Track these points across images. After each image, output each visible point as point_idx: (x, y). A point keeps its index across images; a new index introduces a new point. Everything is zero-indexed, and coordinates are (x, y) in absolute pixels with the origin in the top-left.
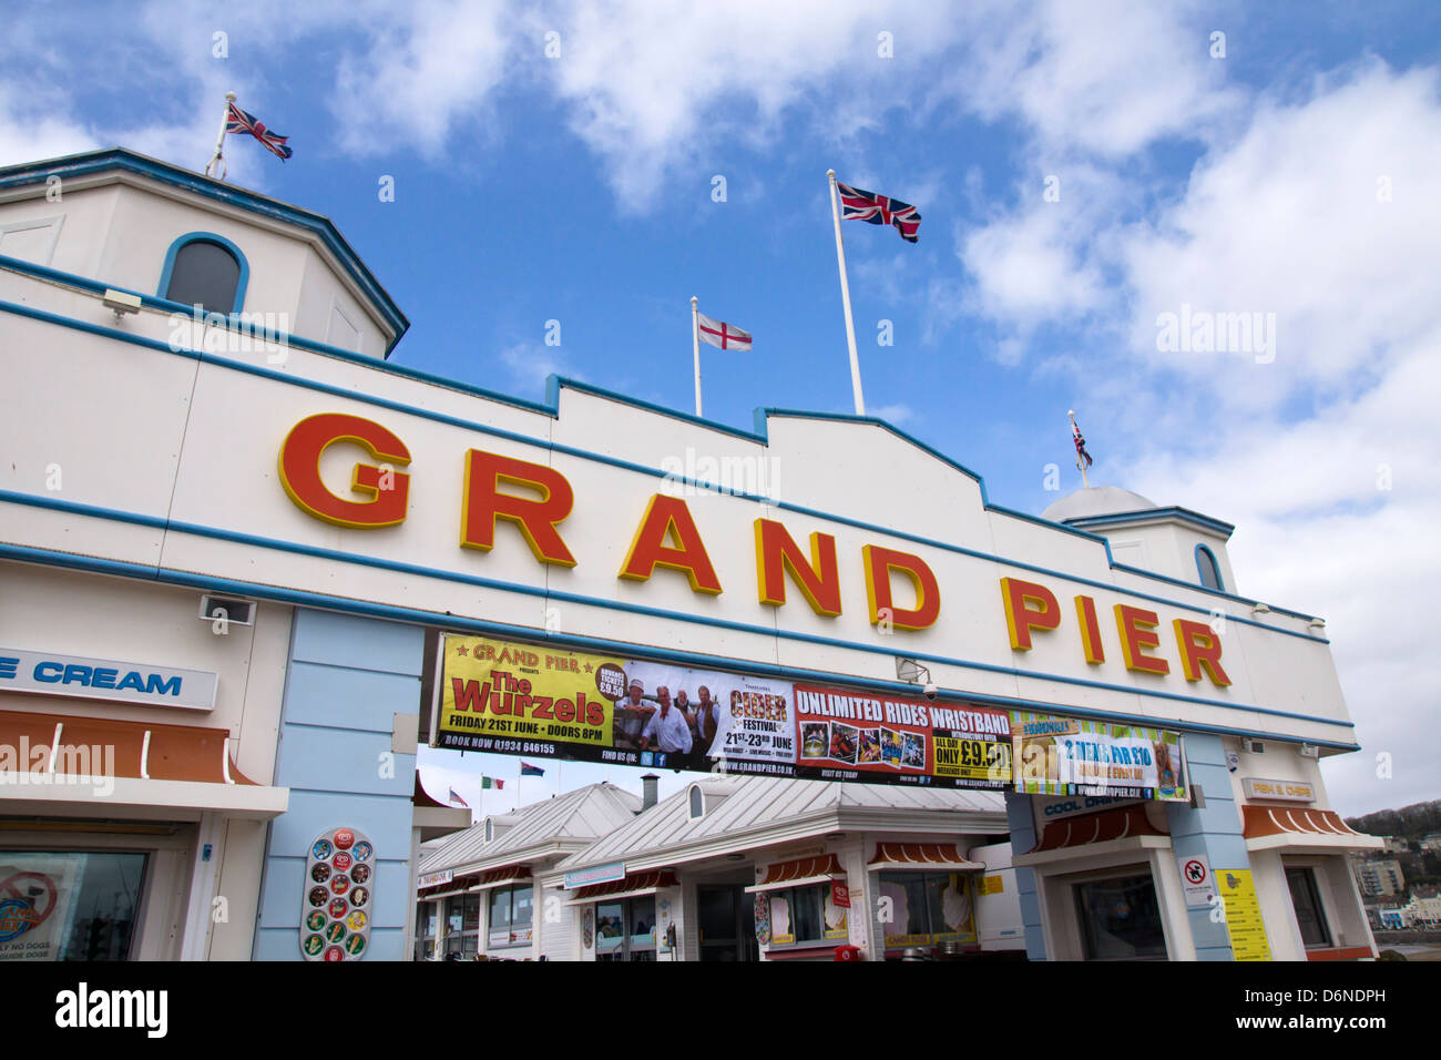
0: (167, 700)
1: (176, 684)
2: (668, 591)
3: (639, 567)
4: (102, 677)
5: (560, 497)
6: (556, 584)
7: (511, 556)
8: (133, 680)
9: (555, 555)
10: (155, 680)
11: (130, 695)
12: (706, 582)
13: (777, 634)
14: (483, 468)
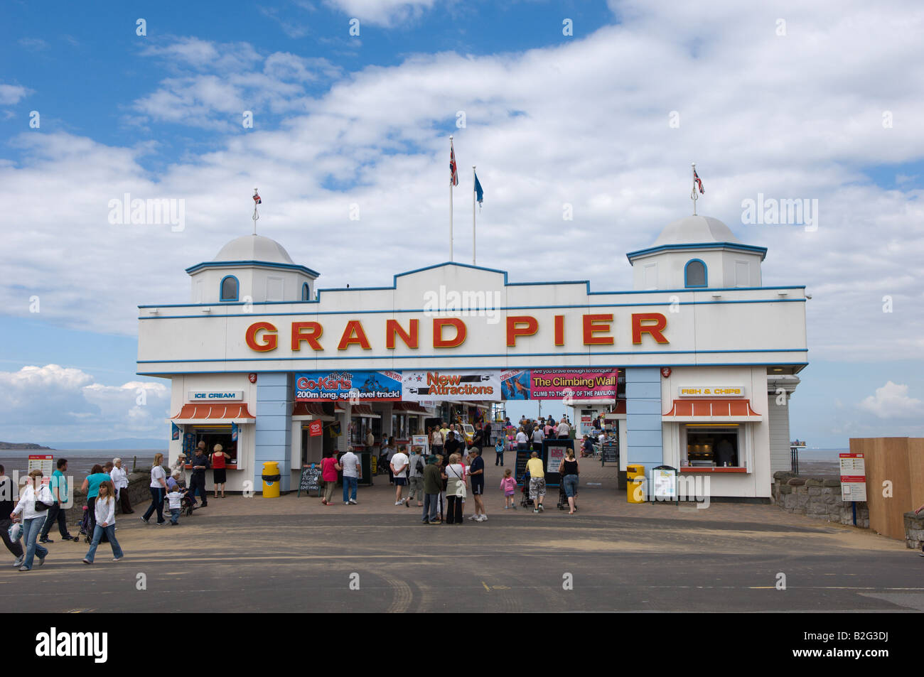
0: (233, 399)
1: (234, 394)
2: (355, 351)
3: (343, 345)
4: (220, 395)
5: (318, 329)
6: (320, 355)
7: (306, 349)
8: (226, 395)
9: (317, 347)
10: (230, 394)
11: (226, 399)
12: (366, 345)
13: (393, 358)
14: (296, 326)
